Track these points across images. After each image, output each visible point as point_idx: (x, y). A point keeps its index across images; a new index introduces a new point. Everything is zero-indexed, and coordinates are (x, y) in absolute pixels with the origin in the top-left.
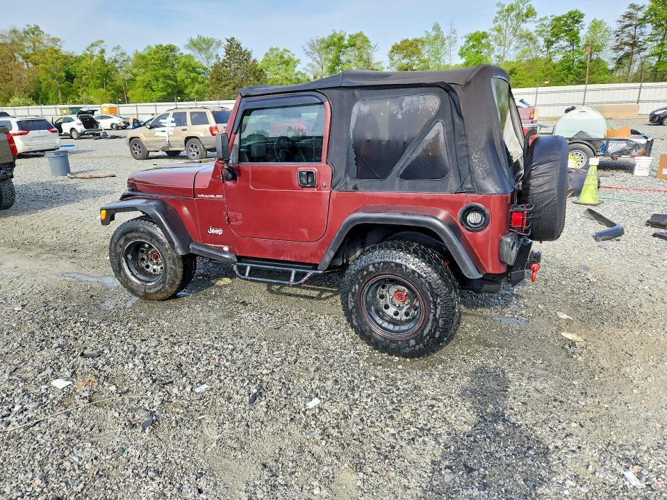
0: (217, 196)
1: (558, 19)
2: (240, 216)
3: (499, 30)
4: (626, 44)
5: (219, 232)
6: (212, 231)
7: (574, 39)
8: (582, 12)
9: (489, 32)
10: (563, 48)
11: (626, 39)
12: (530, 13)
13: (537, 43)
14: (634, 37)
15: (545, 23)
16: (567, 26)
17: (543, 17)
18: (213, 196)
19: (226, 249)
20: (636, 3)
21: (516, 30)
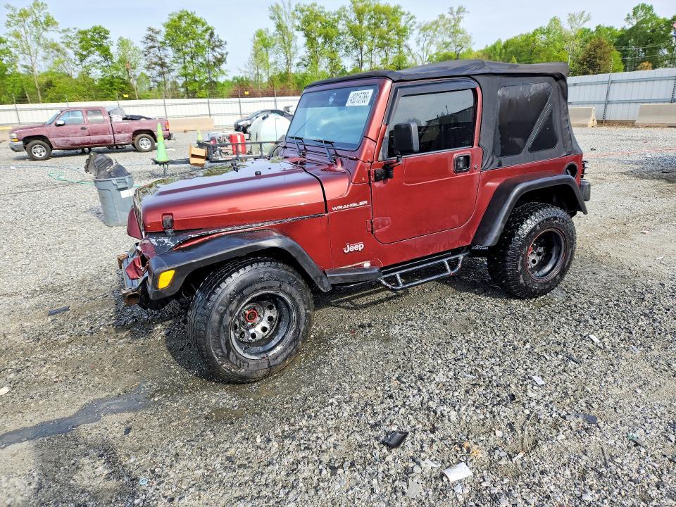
0: (361, 203)
1: (85, 33)
2: (388, 220)
3: (18, 36)
4: (156, 64)
5: (359, 247)
6: (350, 248)
7: (106, 54)
8: (107, 28)
9: (6, 37)
10: (98, 63)
11: (155, 60)
12: (49, 22)
13: (68, 56)
14: (161, 59)
15: (70, 35)
16: (94, 40)
17: (65, 28)
18: (355, 205)
19: (367, 265)
20: (152, 27)
21: (39, 38)
